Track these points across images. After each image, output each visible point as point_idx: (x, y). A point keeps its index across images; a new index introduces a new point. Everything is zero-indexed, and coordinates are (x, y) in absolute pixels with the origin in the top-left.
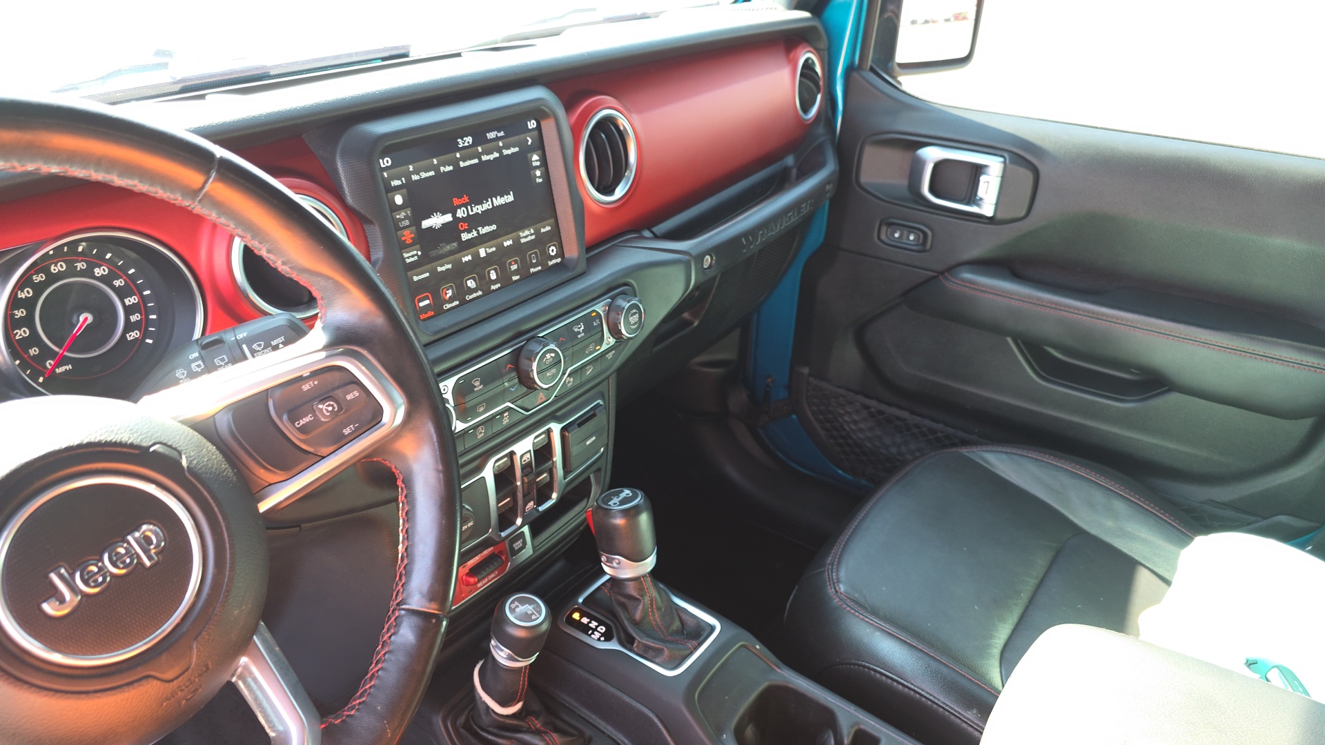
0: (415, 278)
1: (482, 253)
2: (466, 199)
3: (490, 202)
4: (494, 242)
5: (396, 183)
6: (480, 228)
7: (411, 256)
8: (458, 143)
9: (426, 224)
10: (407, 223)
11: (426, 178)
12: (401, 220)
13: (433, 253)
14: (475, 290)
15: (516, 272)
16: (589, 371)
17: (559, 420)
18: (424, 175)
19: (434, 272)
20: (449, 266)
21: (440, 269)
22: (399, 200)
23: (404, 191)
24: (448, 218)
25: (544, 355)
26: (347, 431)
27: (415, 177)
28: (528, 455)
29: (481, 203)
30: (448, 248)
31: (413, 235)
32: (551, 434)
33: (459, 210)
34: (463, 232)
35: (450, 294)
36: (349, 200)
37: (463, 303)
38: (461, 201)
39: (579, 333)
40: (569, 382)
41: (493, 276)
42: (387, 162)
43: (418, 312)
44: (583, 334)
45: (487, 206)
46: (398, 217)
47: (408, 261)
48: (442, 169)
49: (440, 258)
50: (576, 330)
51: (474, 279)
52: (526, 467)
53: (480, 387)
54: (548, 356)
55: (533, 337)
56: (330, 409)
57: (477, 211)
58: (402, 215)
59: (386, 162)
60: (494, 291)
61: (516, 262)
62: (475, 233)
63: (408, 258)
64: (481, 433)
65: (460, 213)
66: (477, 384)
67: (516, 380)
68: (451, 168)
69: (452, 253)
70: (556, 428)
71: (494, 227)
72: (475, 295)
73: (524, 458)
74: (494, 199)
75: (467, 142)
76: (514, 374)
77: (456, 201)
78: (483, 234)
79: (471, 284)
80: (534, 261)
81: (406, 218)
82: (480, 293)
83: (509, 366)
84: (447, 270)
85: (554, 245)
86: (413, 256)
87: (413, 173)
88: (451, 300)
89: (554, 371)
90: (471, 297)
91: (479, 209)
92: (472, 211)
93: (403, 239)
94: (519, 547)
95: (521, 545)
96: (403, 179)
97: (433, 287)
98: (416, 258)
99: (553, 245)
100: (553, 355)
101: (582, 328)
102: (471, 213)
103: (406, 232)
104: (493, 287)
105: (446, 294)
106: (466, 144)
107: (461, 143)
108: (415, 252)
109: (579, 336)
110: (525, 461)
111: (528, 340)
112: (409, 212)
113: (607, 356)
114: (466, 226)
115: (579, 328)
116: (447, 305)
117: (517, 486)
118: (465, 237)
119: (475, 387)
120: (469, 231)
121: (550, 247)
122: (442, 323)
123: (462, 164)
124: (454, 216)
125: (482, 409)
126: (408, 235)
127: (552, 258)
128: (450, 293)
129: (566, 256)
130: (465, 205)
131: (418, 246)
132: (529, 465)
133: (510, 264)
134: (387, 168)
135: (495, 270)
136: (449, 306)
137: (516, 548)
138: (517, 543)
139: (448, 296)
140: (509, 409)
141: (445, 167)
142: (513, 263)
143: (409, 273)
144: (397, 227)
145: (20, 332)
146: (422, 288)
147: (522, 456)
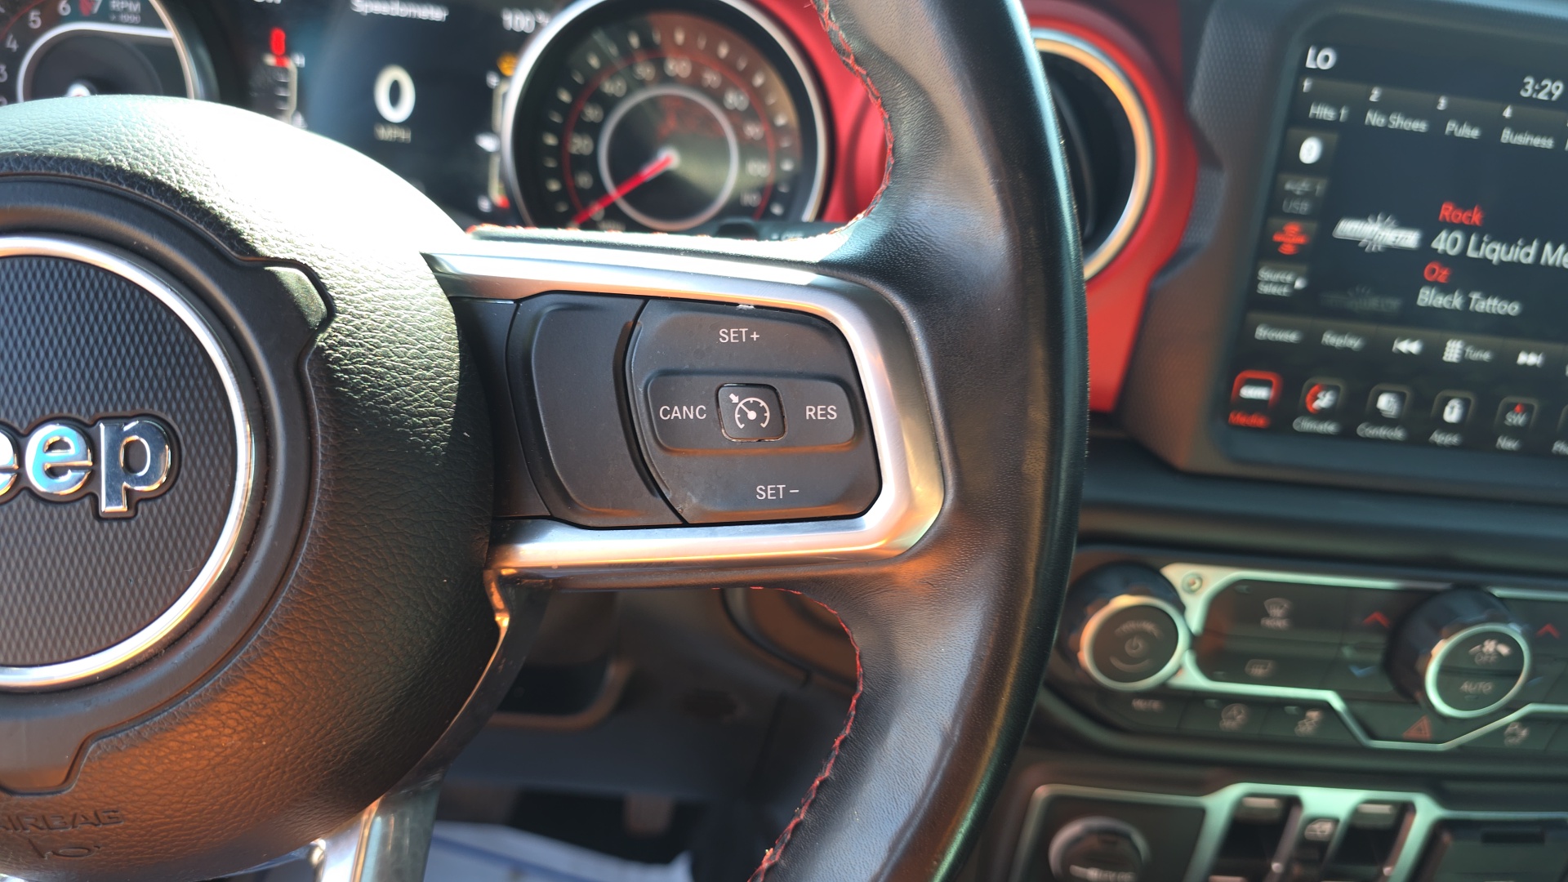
0: (1262, 333)
1: (1453, 351)
2: (1476, 217)
3: (1532, 250)
4: (1498, 341)
5: (1324, 112)
6: (1475, 296)
7: (1274, 282)
8: (1523, 85)
9: (1349, 228)
10: (1304, 207)
11: (1400, 132)
12: (1291, 195)
13: (1333, 299)
14: (1390, 423)
15: (1514, 432)
17: (1442, 797)
18: (1398, 121)
19: (1311, 340)
20: (1354, 343)
21: (1330, 339)
22: (1310, 151)
23: (1334, 137)
24: (1409, 239)
25: (1480, 638)
26: (764, 493)
27: (1374, 119)
28: (1329, 826)
29: (1509, 241)
30: (1374, 303)
31: (1302, 240)
32: (1407, 817)
33: (1443, 235)
34: (1431, 284)
35: (1325, 404)
36: (1197, 102)
37: (1348, 434)
38: (1463, 217)
40: (1514, 735)
41: (1452, 413)
42: (1326, 58)
43: (1226, 402)
45: (1523, 254)
46: (1288, 186)
47: (1265, 289)
48: (1451, 126)
49: (1344, 318)
51: (1401, 397)
52: (1311, 848)
53: (1280, 625)
54: (1490, 646)
55: (1473, 587)
56: (752, 415)
57: (1489, 257)
58: (1301, 186)
59: (1322, 59)
60: (1435, 445)
61: (1527, 409)
62: (1457, 301)
63: (1268, 282)
64: (1233, 718)
65: (1443, 243)
66: (1277, 612)
67: (1377, 657)
68: (1475, 133)
69: (1377, 317)
70: (1426, 812)
71: (1513, 308)
72: (1382, 432)
73: (1316, 826)
74: (1548, 247)
75: (1546, 90)
76: (1379, 640)
77: (1447, 211)
78: (1475, 313)
79: (1386, 403)
81: (1306, 196)
82: (1398, 434)
83: (1377, 615)
84: (1347, 350)
86: (1280, 283)
87: (1375, 107)
88: (1322, 415)
89: (1486, 687)
90: (1372, 432)
91: (1496, 252)
92: (1478, 248)
93: (1276, 239)
96: (1343, 112)
98: (1284, 291)
100: (1504, 650)
102: (1471, 253)
103: (1292, 228)
104: (1438, 438)
105: (1316, 399)
106: (1542, 96)
107: (1529, 88)
108: (1289, 278)
110: (1315, 832)
111: (1459, 587)
112: (1319, 188)
114: (1443, 274)
116: (1305, 422)
117: (1269, 868)
118: (1428, 297)
119: (1268, 619)
120: (1446, 289)
122: (1271, 451)
123: (1507, 136)
124: (1426, 240)
125: (1258, 671)
126: (1291, 236)
128: (1324, 401)
130: (1468, 231)
131: (1304, 268)
132: (1321, 845)
133: (1511, 408)
134: (1316, 73)
135: (1466, 404)
136: (1308, 426)
139: (1318, 404)
140: (1325, 706)
141: (1461, 124)
142: (1519, 409)
143: (1253, 316)
144: (1275, 206)
145: (580, 144)
146: (1267, 359)
147: (1316, 819)
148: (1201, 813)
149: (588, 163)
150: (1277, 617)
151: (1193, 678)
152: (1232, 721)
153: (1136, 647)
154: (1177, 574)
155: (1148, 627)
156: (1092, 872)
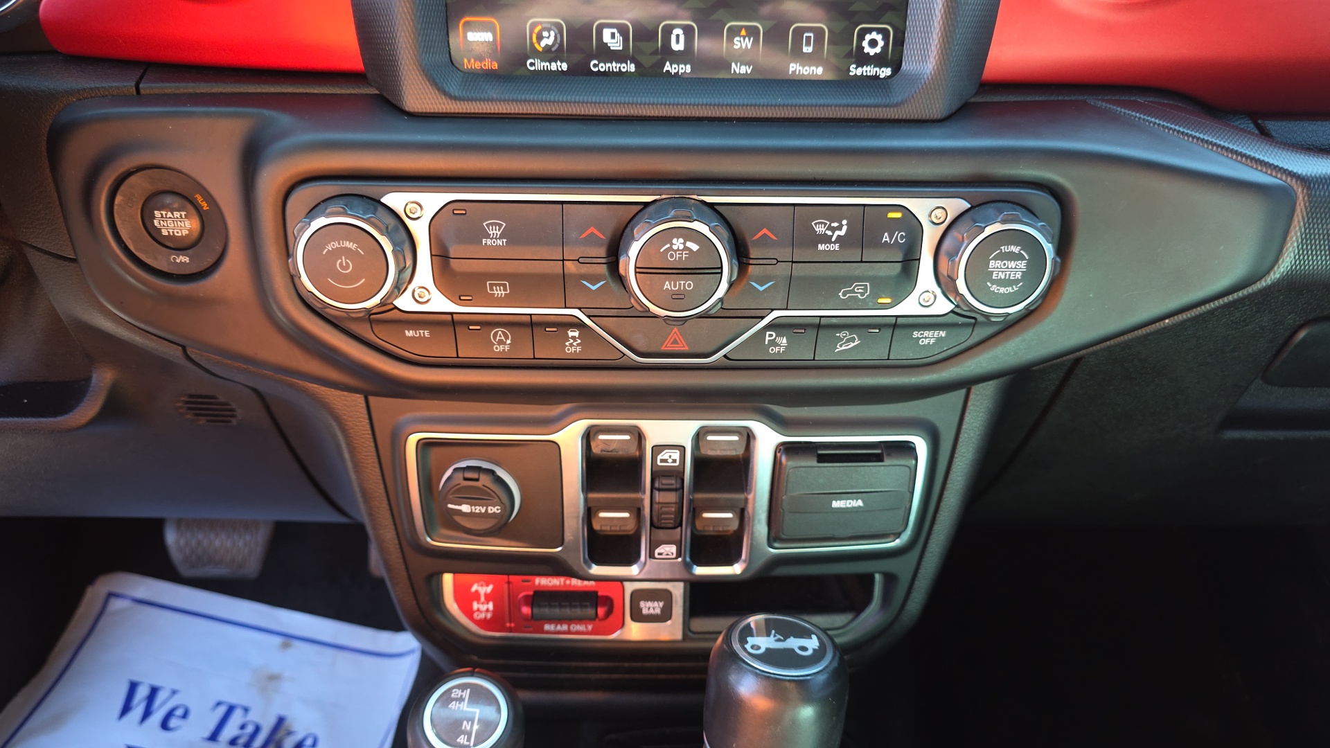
14: (619, 57)
16: (846, 345)
17: (774, 421)
25: (667, 236)
28: (676, 455)
32: (750, 443)
35: (550, 42)
37: (579, 71)
39: (827, 239)
40: (776, 344)
41: (678, 42)
44: (837, 247)
50: (820, 229)
52: (667, 475)
53: (499, 242)
54: (678, 243)
60: (669, 75)
64: (501, 342)
70: (767, 439)
72: (614, 66)
73: (665, 455)
76: (599, 253)
80: (808, 49)
82: (632, 68)
83: (592, 229)
85: (885, 33)
90: (603, 67)
94: (651, 611)
95: (658, 611)
97: (509, 10)
99: (879, 31)
100: (694, 247)
101: (842, 233)
104: (671, 67)
105: (540, 38)
109: (821, 247)
110: (665, 461)
113: (916, 334)
115: (833, 230)
116: (537, 62)
117: (641, 499)
119: (488, 236)
121: (870, 31)
125: (499, 292)
127: (863, 60)
129: (905, 66)
135: (688, 31)
136: (540, 65)
137: (645, 611)
138: (649, 604)
139: (543, 43)
140: (581, 325)
142: (743, 33)
147: (658, 449)
148: (553, 448)
150: (494, 237)
151: (440, 303)
152: (502, 344)
153: (344, 265)
154: (396, 200)
156: (465, 508)
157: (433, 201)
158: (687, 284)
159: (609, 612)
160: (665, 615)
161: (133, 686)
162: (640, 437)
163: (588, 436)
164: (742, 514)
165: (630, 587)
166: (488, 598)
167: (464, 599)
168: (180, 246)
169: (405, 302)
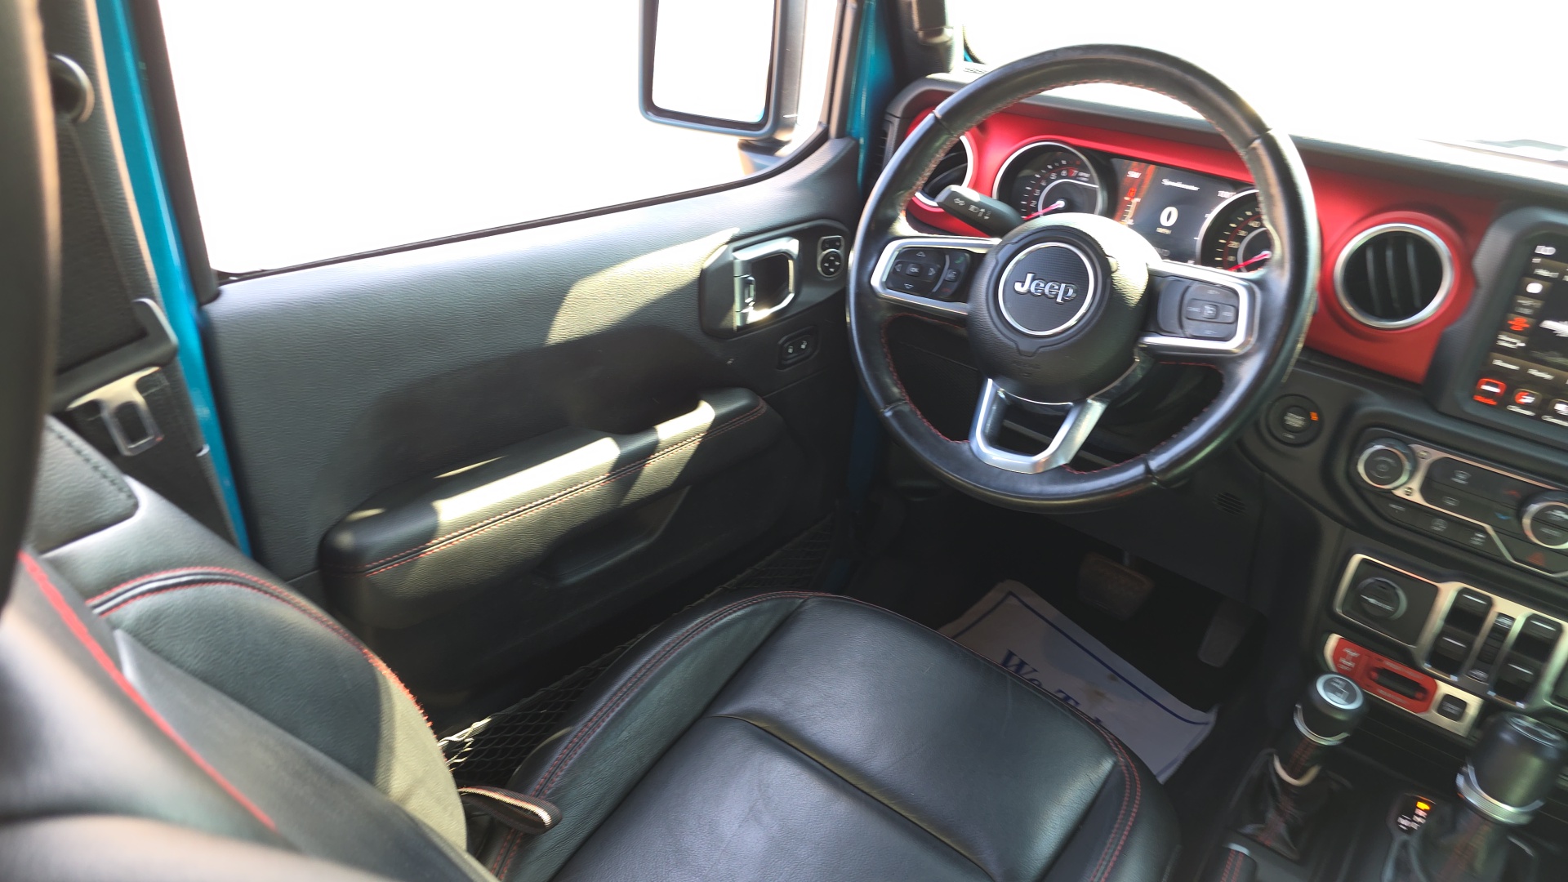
0: (1498, 363)
5: (1544, 273)
7: (1505, 341)
9: (1549, 324)
10: (1528, 311)
12: (1521, 305)
13: (1539, 354)
14: (1561, 417)
19: (1524, 370)
20: (1548, 377)
21: (1534, 372)
22: (1534, 288)
23: (1547, 284)
25: (1552, 508)
30: (1559, 360)
31: (1527, 326)
32: (1561, 633)
37: (1537, 418)
42: (1550, 251)
43: (1474, 390)
46: (1520, 301)
47: (1504, 344)
49: (1543, 363)
52: (1501, 634)
53: (1462, 482)
54: (1557, 512)
58: (1527, 302)
59: (1548, 251)
66: (1461, 477)
67: (1512, 512)
69: (1563, 367)
72: (1559, 422)
73: (1501, 619)
79: (1560, 408)
81: (1529, 306)
82: (1566, 424)
83: (1513, 492)
84: (1543, 379)
86: (1510, 342)
88: (1526, 406)
90: (1552, 420)
93: (1511, 322)
94: (1452, 711)
95: (1455, 712)
96: (1555, 274)
97: (1514, 383)
98: (1514, 346)
103: (1520, 319)
105: (1524, 398)
108: (1516, 341)
110: (1501, 623)
112: (1537, 304)
116: (1516, 407)
117: (1476, 640)
119: (1457, 478)
126: (1520, 322)
128: (1529, 400)
131: (1524, 338)
132: (1501, 631)
134: (1542, 256)
136: (1519, 410)
137: (1448, 709)
138: (1453, 706)
139: (1525, 401)
140: (1485, 531)
143: (1493, 354)
144: (1511, 307)
145: (1234, 244)
146: (1500, 375)
147: (1501, 615)
148: (1436, 590)
149: (1234, 252)
150: (1461, 478)
151: (1417, 498)
152: (1439, 526)
153: (1383, 468)
154: (1420, 449)
155: (1390, 460)
156: (1372, 601)
157: (1437, 454)
158: (1555, 533)
159: (1423, 700)
160: (1458, 717)
161: (1010, 655)
162: (1490, 603)
163: (1462, 592)
164: (1538, 675)
165: (1444, 689)
166: (1354, 659)
167: (1338, 653)
168: (1292, 430)
169: (1400, 493)
